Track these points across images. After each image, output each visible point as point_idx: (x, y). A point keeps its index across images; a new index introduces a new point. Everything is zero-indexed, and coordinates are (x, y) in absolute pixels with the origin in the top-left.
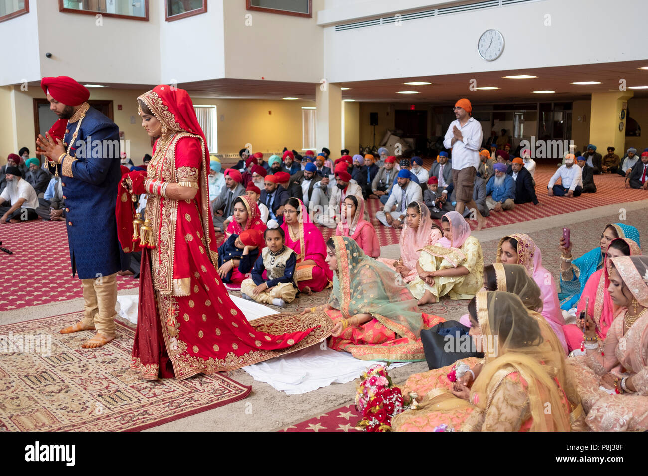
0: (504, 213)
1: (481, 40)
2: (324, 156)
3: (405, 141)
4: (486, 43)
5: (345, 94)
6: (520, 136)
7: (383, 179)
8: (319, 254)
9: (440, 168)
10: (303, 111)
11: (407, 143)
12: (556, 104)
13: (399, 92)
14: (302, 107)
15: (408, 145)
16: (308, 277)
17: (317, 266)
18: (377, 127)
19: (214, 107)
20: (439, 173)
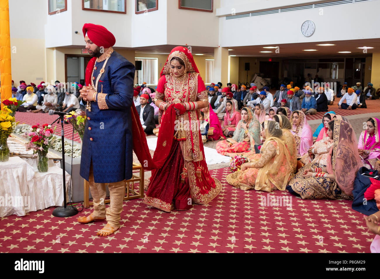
0: (310, 116)
1: (303, 26)
2: (218, 86)
3: (265, 80)
4: (305, 28)
5: (230, 53)
6: (336, 77)
7: (249, 99)
8: (217, 124)
9: (281, 93)
10: (206, 61)
11: (266, 81)
12: (356, 59)
13: (261, 52)
14: (206, 60)
15: (267, 82)
16: (212, 133)
17: (215, 130)
18: (248, 71)
19: (156, 59)
20: (280, 96)
